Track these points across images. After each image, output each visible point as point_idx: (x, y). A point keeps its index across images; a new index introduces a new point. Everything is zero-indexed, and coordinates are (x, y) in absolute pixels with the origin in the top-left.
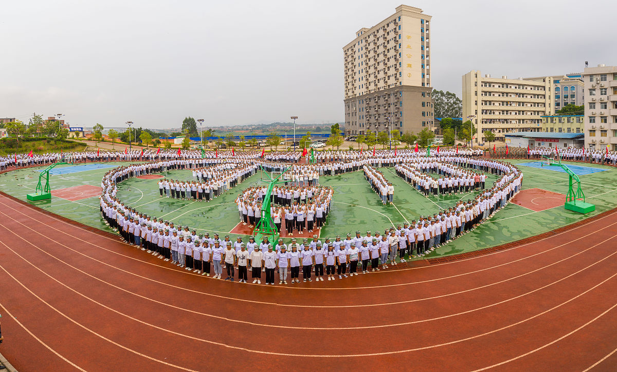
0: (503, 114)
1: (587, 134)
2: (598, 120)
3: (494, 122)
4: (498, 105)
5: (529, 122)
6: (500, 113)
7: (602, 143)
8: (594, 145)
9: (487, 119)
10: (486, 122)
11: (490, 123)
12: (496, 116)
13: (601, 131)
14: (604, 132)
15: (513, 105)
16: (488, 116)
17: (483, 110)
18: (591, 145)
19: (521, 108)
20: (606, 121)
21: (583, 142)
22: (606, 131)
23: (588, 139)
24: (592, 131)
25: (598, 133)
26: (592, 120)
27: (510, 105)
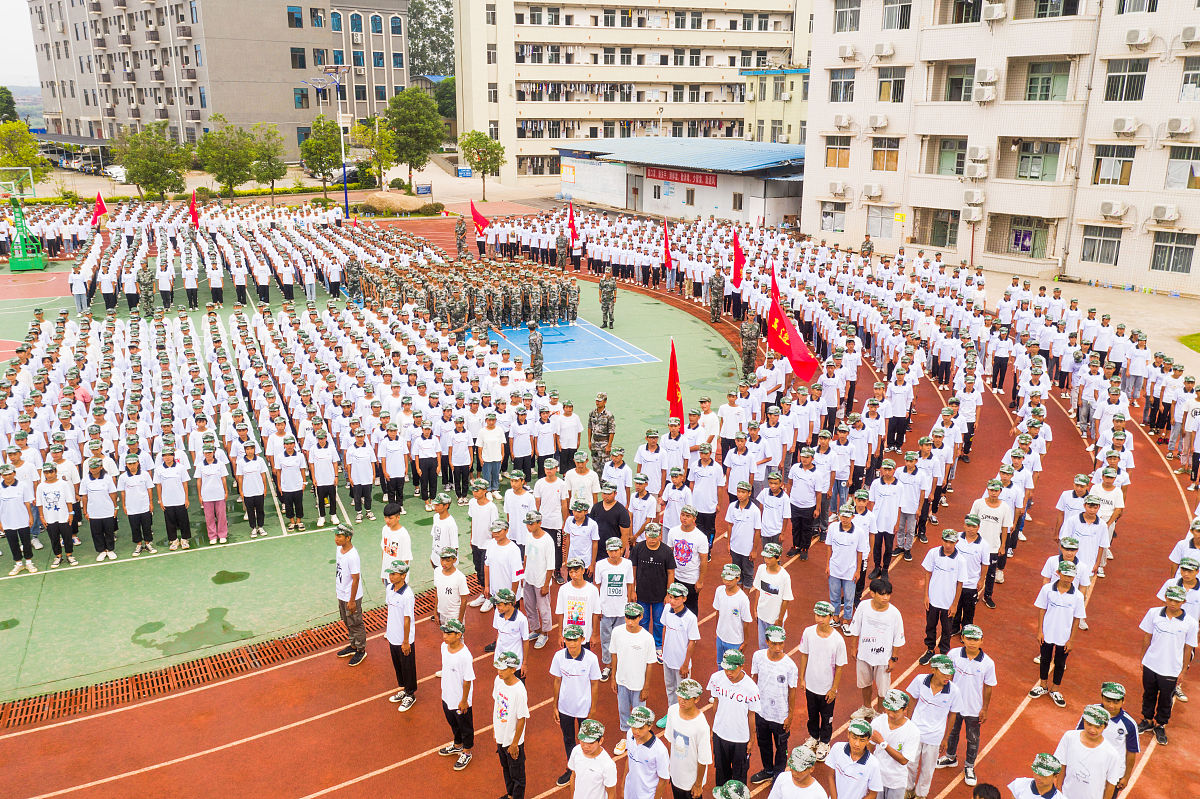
0: (609, 60)
1: (814, 154)
2: (866, 84)
3: (568, 96)
4: (589, 22)
5: (718, 95)
6: (596, 56)
7: (875, 203)
8: (841, 207)
9: (540, 84)
10: (536, 96)
11: (555, 97)
12: (582, 69)
13: (877, 142)
14: (886, 145)
15: (654, 21)
16: (547, 72)
17: (520, 46)
18: (828, 209)
19: (688, 37)
20: (898, 94)
21: (796, 191)
22: (894, 142)
23: (817, 182)
24: (838, 142)
25: (861, 151)
26: (841, 85)
27: (641, 22)
